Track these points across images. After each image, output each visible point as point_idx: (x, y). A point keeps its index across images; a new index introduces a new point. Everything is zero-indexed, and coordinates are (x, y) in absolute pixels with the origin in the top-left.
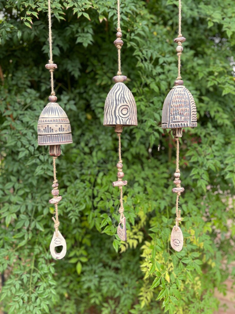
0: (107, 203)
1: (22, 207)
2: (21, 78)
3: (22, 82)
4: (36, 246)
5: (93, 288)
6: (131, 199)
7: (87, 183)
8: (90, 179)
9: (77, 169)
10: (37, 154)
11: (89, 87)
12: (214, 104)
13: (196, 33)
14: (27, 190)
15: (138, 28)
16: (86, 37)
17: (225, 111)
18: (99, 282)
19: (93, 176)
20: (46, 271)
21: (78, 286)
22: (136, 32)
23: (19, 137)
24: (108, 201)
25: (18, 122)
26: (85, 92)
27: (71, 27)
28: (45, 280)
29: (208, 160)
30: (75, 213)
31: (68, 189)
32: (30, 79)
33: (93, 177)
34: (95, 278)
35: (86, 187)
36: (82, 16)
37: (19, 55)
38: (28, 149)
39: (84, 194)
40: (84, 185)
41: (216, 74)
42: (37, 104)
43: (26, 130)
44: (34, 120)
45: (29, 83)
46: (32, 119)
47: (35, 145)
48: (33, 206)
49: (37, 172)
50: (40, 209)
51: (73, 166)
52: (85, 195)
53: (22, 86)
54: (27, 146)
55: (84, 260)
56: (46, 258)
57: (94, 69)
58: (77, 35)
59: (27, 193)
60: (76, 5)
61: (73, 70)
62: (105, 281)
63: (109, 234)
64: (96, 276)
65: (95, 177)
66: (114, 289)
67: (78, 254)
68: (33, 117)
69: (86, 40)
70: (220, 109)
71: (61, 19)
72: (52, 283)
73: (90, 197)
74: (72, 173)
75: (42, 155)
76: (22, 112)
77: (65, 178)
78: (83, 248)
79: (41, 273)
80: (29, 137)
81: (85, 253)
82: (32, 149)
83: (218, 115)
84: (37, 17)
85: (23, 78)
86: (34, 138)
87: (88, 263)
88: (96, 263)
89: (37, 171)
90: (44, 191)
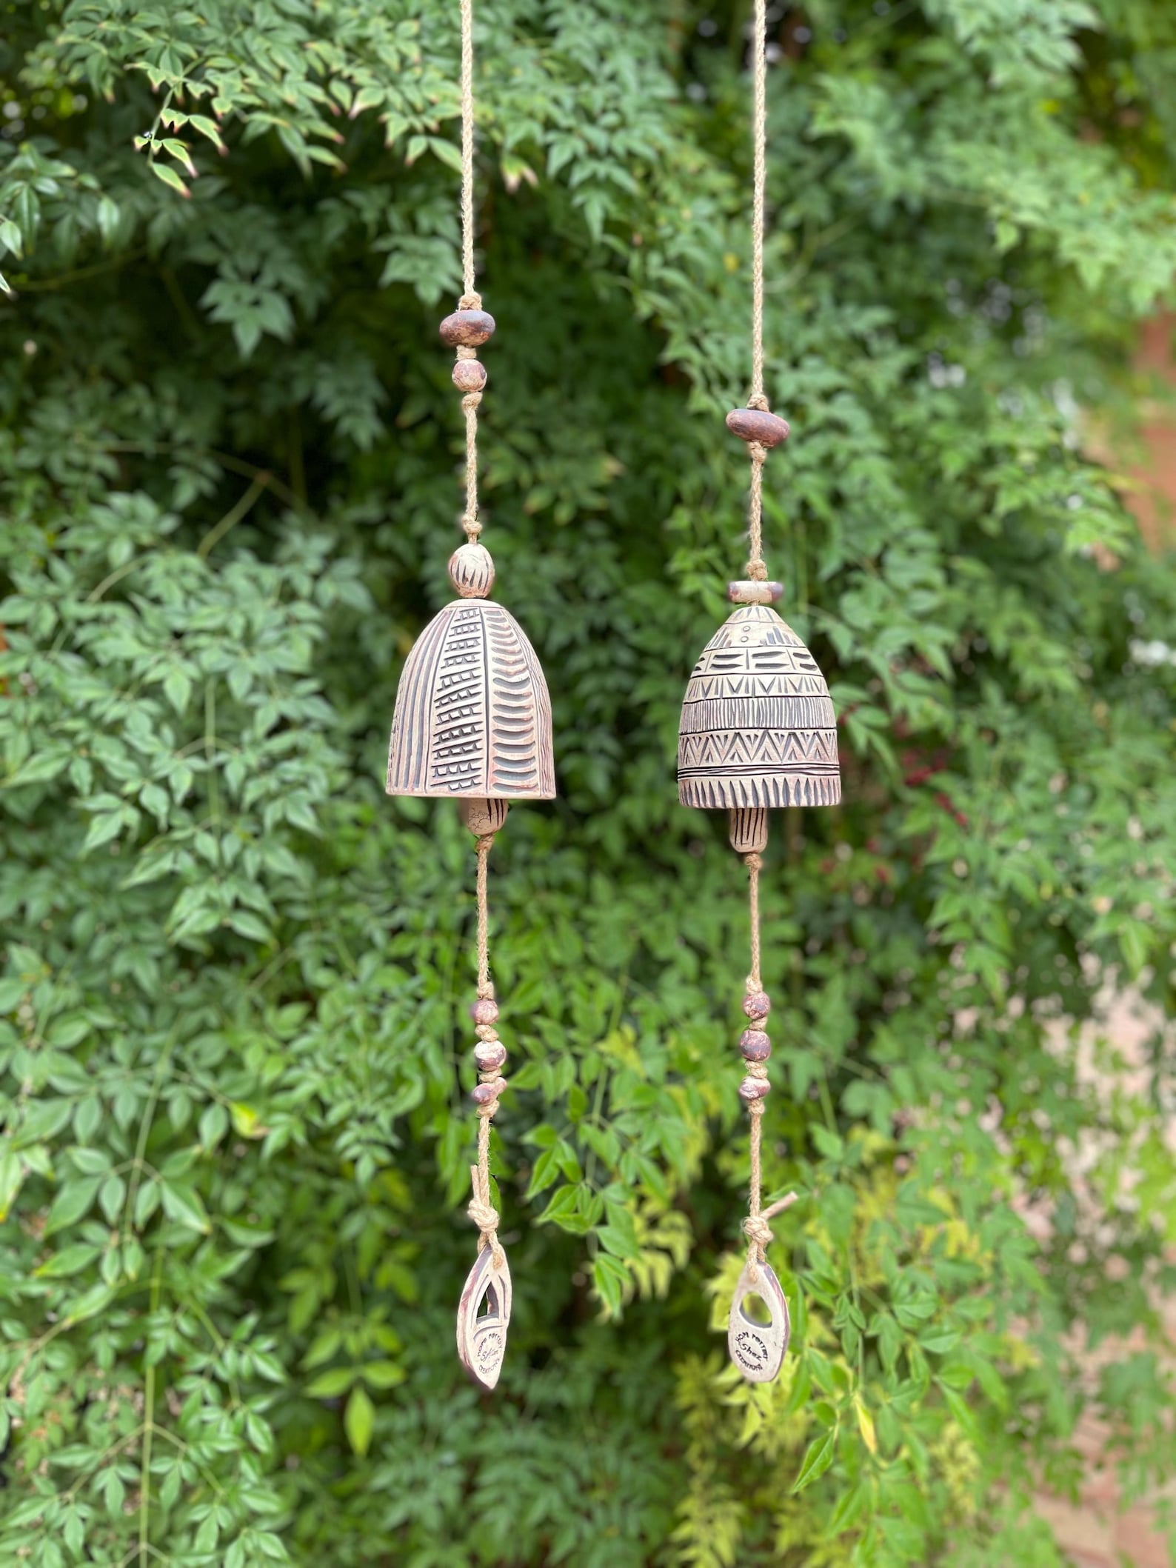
0: (549, 1070)
1: (82, 1110)
2: (67, 436)
3: (77, 457)
4: (160, 1316)
5: (432, 1519)
6: (661, 1049)
7: (425, 972)
8: (434, 951)
9: (370, 904)
10: (183, 828)
11: (413, 497)
12: (999, 594)
13: (908, 269)
14: (103, 1019)
15: (677, 231)
16: (427, 256)
17: (1048, 628)
18: (469, 1488)
19: (448, 935)
20: (227, 1442)
21: (346, 1523)
22: (673, 251)
23: (82, 738)
24: (553, 1063)
25: (71, 662)
26: (387, 520)
27: (347, 203)
28: (221, 1492)
29: (1003, 851)
30: (370, 1132)
31: (324, 1008)
32: (112, 443)
33: (449, 938)
34: (442, 1466)
35: (422, 993)
36: (429, 154)
37: (57, 318)
38: (134, 801)
39: (412, 1028)
40: (412, 984)
41: (1027, 458)
42: (168, 573)
43: (119, 700)
44: (161, 654)
45: (110, 466)
46: (155, 647)
47: (173, 782)
48: (143, 1100)
49: (181, 923)
50: (178, 1114)
51: (350, 888)
52: (421, 1032)
53: (73, 478)
54: (130, 788)
55: (385, 1376)
56: (223, 1374)
57: (439, 410)
58: (383, 245)
59: (102, 1035)
60: (396, 99)
61: (349, 411)
62: (500, 1482)
63: (571, 1228)
64: (449, 1457)
65: (456, 940)
66: (547, 1521)
67: (353, 1345)
68: (157, 634)
69: (431, 269)
70: (1030, 620)
71: (315, 163)
72: (256, 1504)
73: (441, 1043)
74: (345, 923)
75: (209, 830)
76: (87, 611)
77: (305, 949)
78: (378, 1312)
79: (201, 1453)
80: (142, 739)
81: (387, 1340)
82: (155, 800)
83: (1023, 647)
84: (218, 142)
85: (80, 439)
86: (164, 744)
87: (404, 1395)
88: (443, 1392)
89: (183, 915)
90: (191, 1021)
